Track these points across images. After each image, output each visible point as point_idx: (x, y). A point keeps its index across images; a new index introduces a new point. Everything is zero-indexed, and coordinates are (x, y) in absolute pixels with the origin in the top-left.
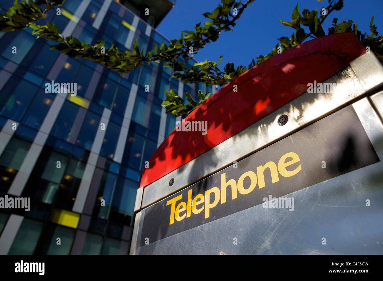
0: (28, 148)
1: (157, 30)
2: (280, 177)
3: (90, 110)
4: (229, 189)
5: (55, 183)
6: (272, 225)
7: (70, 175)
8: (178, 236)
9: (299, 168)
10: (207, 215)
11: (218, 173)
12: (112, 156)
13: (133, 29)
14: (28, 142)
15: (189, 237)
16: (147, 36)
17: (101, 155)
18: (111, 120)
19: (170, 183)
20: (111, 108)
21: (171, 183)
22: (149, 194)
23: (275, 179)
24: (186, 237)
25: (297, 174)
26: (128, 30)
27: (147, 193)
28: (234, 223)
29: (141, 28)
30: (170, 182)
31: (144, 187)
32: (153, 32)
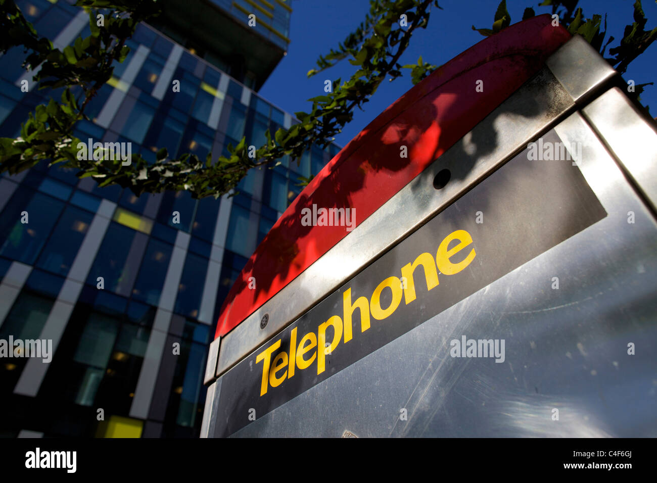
0: (48, 310)
1: (260, 94)
2: (441, 277)
3: (153, 236)
4: (357, 315)
5: (97, 368)
6: (430, 364)
7: (123, 352)
8: (273, 415)
9: (472, 255)
10: (321, 368)
11: (339, 290)
12: (195, 314)
13: (220, 95)
14: (49, 300)
15: (292, 414)
16: (244, 106)
17: (176, 312)
18: (191, 251)
19: (261, 324)
20: (190, 230)
21: (263, 323)
22: (228, 349)
23: (432, 282)
24: (287, 414)
25: (469, 265)
26: (212, 98)
27: (227, 348)
28: (366, 374)
29: (233, 94)
30: (262, 321)
31: (222, 338)
32: (253, 98)
